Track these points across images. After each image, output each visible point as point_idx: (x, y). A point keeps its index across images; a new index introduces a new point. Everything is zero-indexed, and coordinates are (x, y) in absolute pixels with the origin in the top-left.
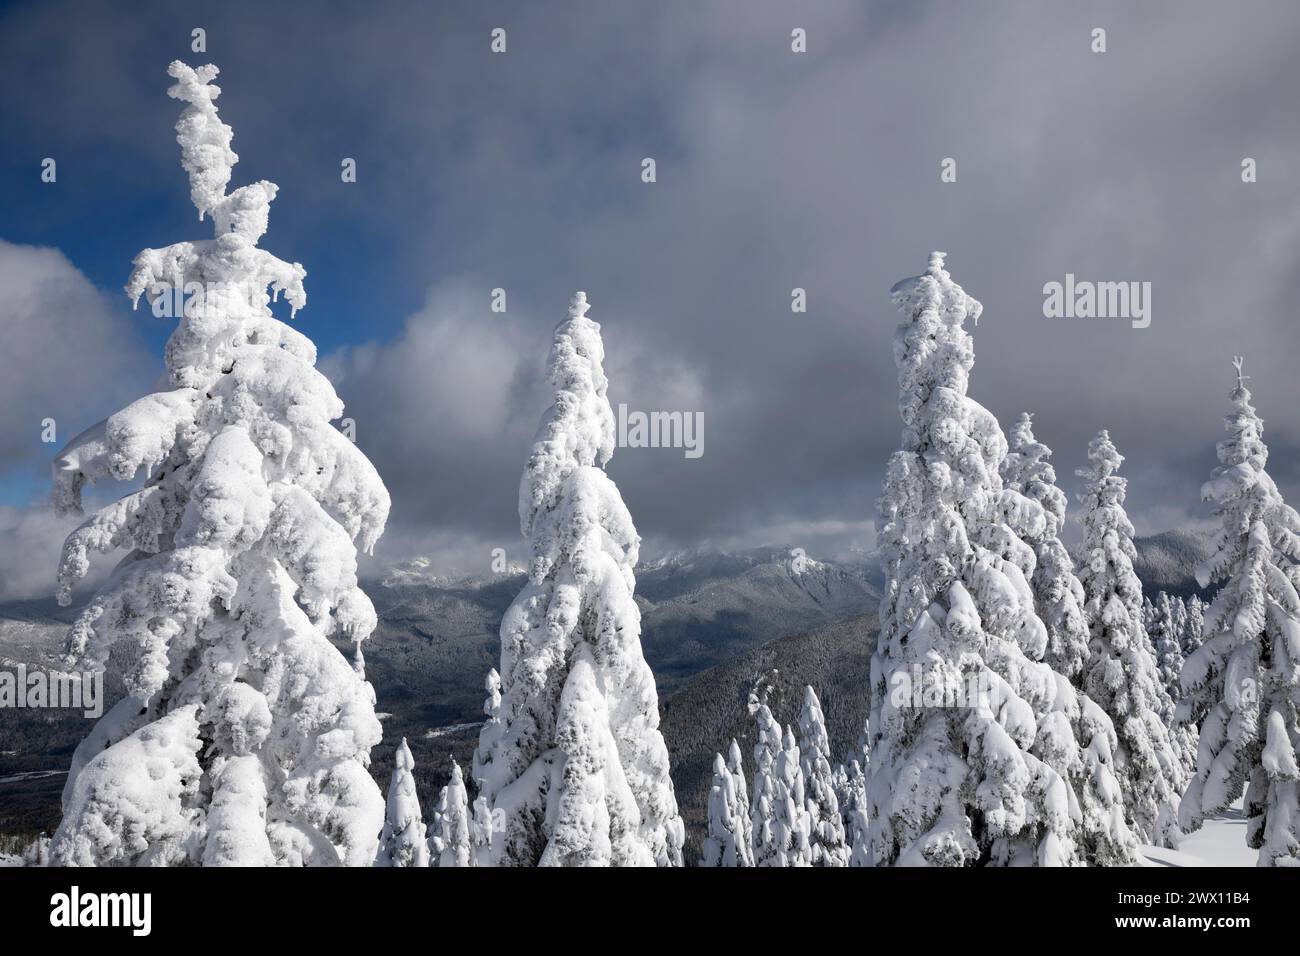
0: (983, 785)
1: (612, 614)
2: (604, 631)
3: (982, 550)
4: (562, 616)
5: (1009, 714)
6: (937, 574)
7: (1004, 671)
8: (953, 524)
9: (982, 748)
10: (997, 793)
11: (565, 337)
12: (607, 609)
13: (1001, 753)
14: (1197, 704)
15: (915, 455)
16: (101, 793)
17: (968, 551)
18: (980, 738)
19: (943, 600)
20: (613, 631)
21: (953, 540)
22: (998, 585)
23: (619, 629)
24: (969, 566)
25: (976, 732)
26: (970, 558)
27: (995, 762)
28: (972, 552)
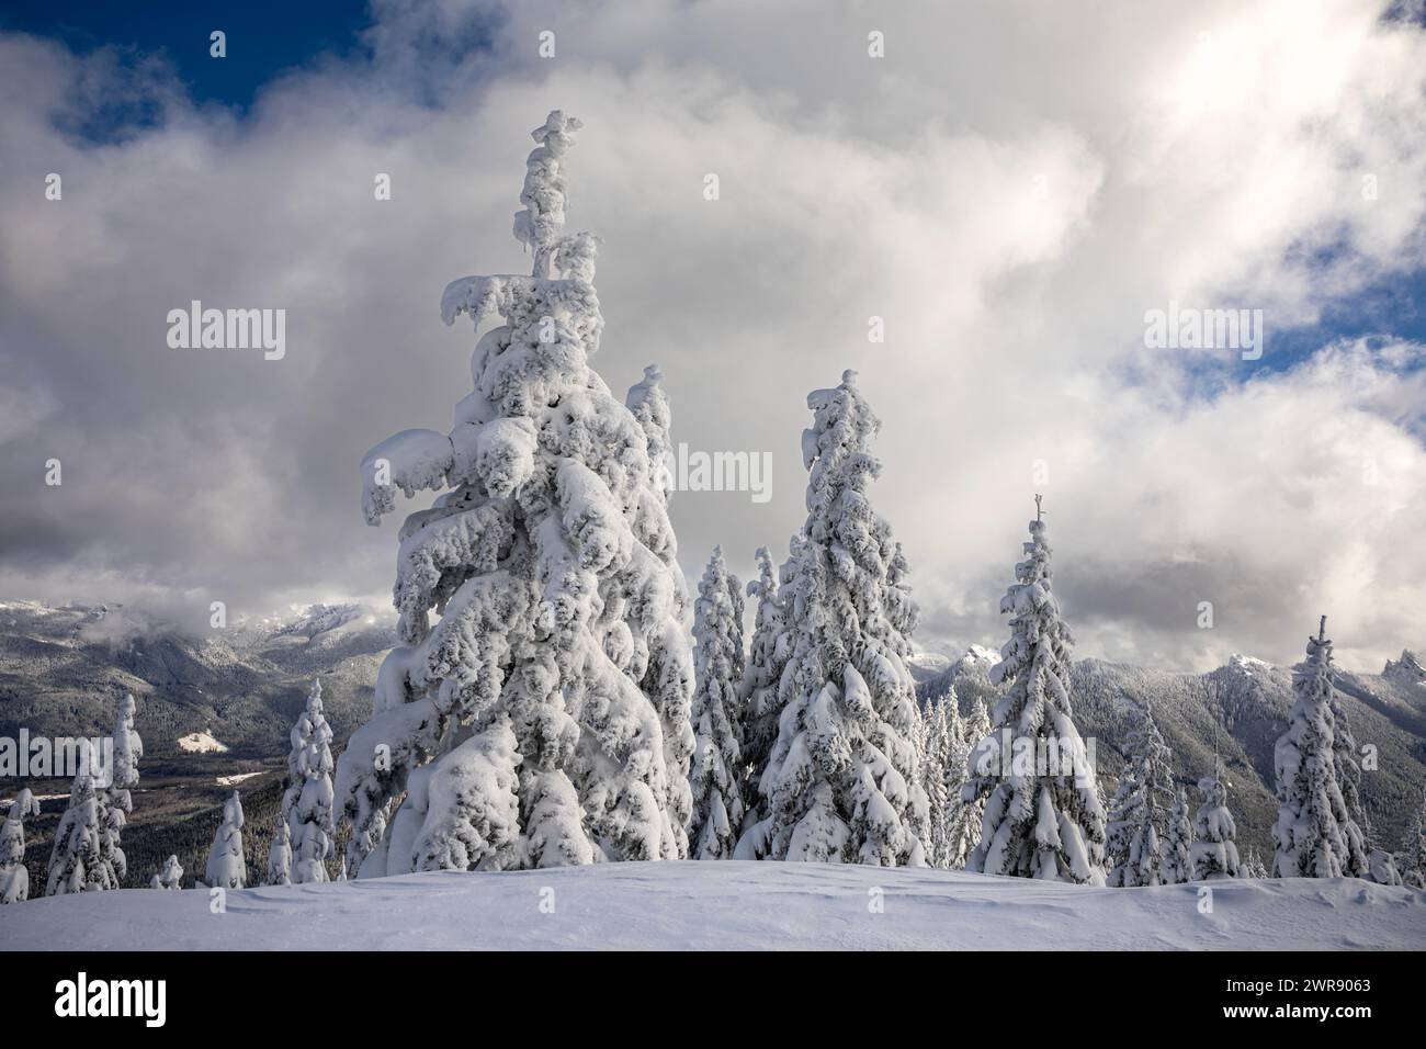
0: (865, 846)
1: (679, 667)
2: (669, 682)
3: (870, 639)
4: (636, 665)
5: (888, 784)
6: (832, 656)
7: (881, 745)
8: (849, 613)
9: (865, 814)
10: (877, 853)
11: (645, 404)
12: (674, 661)
13: (884, 817)
14: (980, 786)
15: (823, 547)
16: (467, 798)
17: (859, 638)
18: (865, 804)
19: (837, 678)
20: (679, 682)
21: (848, 627)
22: (886, 670)
23: (683, 682)
24: (859, 652)
25: (860, 799)
26: (860, 644)
27: (879, 825)
28: (862, 640)
